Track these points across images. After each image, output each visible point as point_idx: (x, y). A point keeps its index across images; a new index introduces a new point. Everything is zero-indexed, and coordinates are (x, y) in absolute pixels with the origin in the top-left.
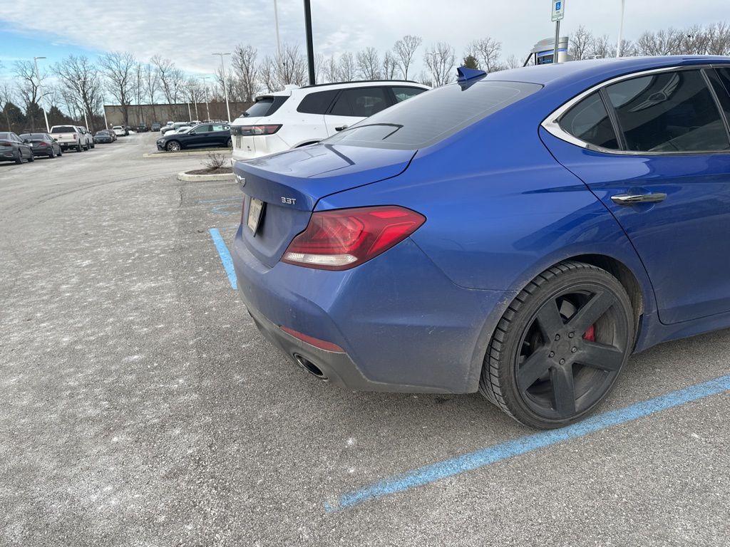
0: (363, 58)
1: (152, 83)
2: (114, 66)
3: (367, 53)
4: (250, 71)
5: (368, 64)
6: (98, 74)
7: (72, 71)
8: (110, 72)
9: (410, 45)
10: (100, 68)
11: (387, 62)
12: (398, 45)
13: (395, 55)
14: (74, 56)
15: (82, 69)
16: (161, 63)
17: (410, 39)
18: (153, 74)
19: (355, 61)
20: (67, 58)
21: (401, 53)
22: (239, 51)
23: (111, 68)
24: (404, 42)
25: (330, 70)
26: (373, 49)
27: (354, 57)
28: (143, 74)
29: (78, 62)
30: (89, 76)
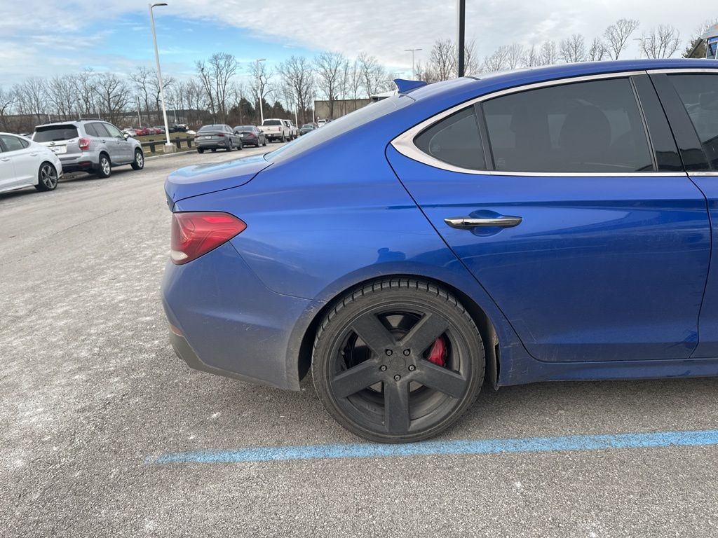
0: (566, 47)
1: (356, 79)
2: (326, 65)
3: (572, 40)
4: (447, 65)
5: (573, 52)
6: (313, 72)
7: (292, 70)
8: (323, 70)
9: (624, 30)
10: (315, 66)
11: (594, 50)
12: (609, 31)
13: (606, 42)
14: (295, 57)
15: (300, 68)
16: (366, 60)
17: (625, 23)
18: (358, 70)
19: (558, 50)
20: (289, 59)
21: (613, 39)
22: (439, 45)
23: (324, 67)
24: (617, 27)
25: (529, 60)
26: (580, 36)
27: (557, 45)
28: (350, 71)
29: (298, 62)
30: (306, 74)
